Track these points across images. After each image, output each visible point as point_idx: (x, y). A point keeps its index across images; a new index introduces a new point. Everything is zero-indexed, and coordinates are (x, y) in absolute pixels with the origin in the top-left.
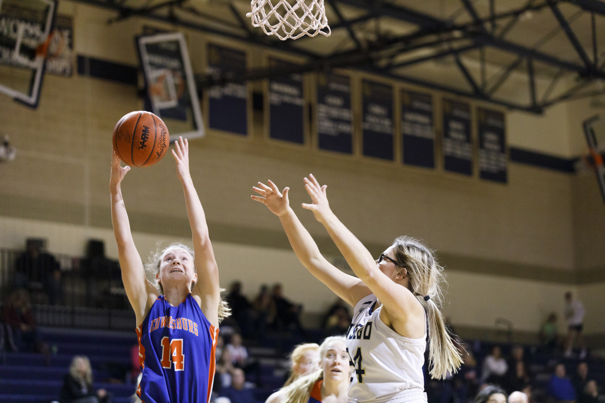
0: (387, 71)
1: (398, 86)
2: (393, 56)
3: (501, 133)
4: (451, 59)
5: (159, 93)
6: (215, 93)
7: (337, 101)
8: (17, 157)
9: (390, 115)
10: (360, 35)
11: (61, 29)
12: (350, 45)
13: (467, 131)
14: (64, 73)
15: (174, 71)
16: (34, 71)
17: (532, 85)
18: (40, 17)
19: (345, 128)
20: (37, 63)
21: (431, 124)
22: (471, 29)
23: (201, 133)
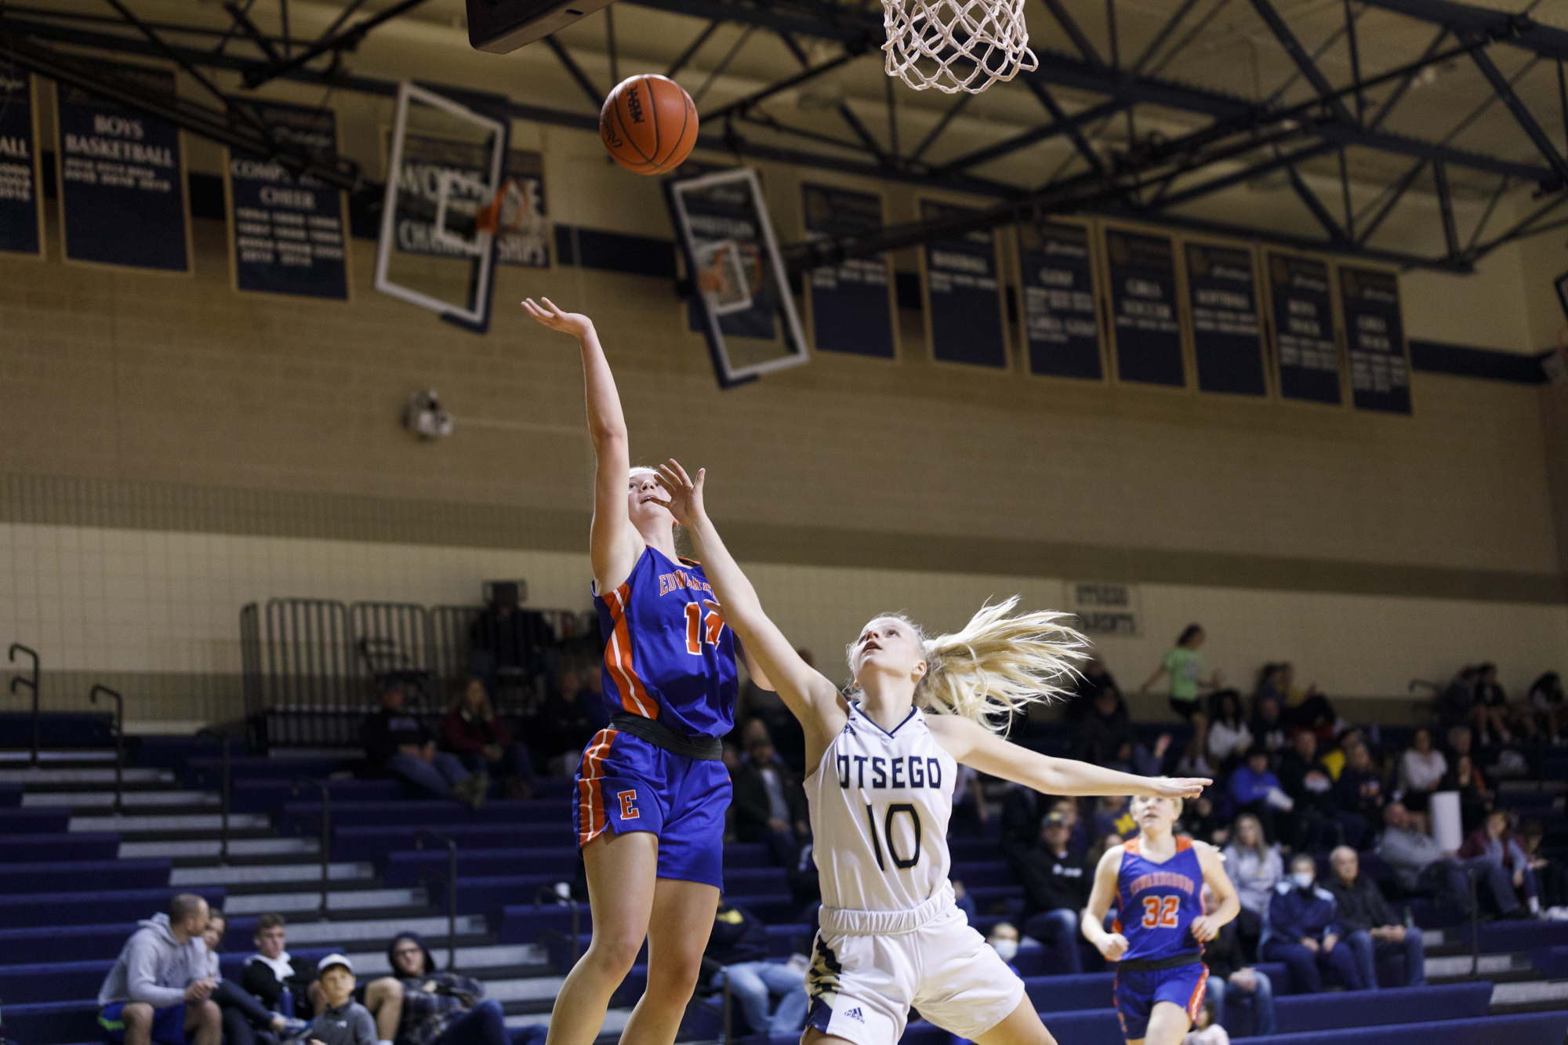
0: (1154, 211)
1: (1179, 238)
2: (1168, 179)
3: (1392, 315)
4: (1281, 175)
5: (718, 288)
6: (823, 278)
7: (1065, 278)
8: (456, 429)
9: (1169, 297)
10: (1096, 146)
11: (520, 178)
12: (1080, 165)
13: (1323, 316)
14: (532, 263)
15: (743, 241)
16: (476, 260)
17: (1447, 215)
18: (478, 159)
19: (1084, 329)
20: (481, 246)
21: (1252, 309)
22: (1315, 112)
23: (803, 357)
